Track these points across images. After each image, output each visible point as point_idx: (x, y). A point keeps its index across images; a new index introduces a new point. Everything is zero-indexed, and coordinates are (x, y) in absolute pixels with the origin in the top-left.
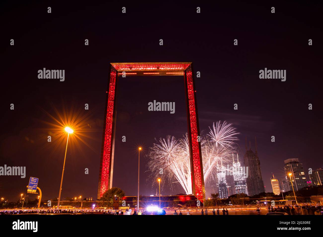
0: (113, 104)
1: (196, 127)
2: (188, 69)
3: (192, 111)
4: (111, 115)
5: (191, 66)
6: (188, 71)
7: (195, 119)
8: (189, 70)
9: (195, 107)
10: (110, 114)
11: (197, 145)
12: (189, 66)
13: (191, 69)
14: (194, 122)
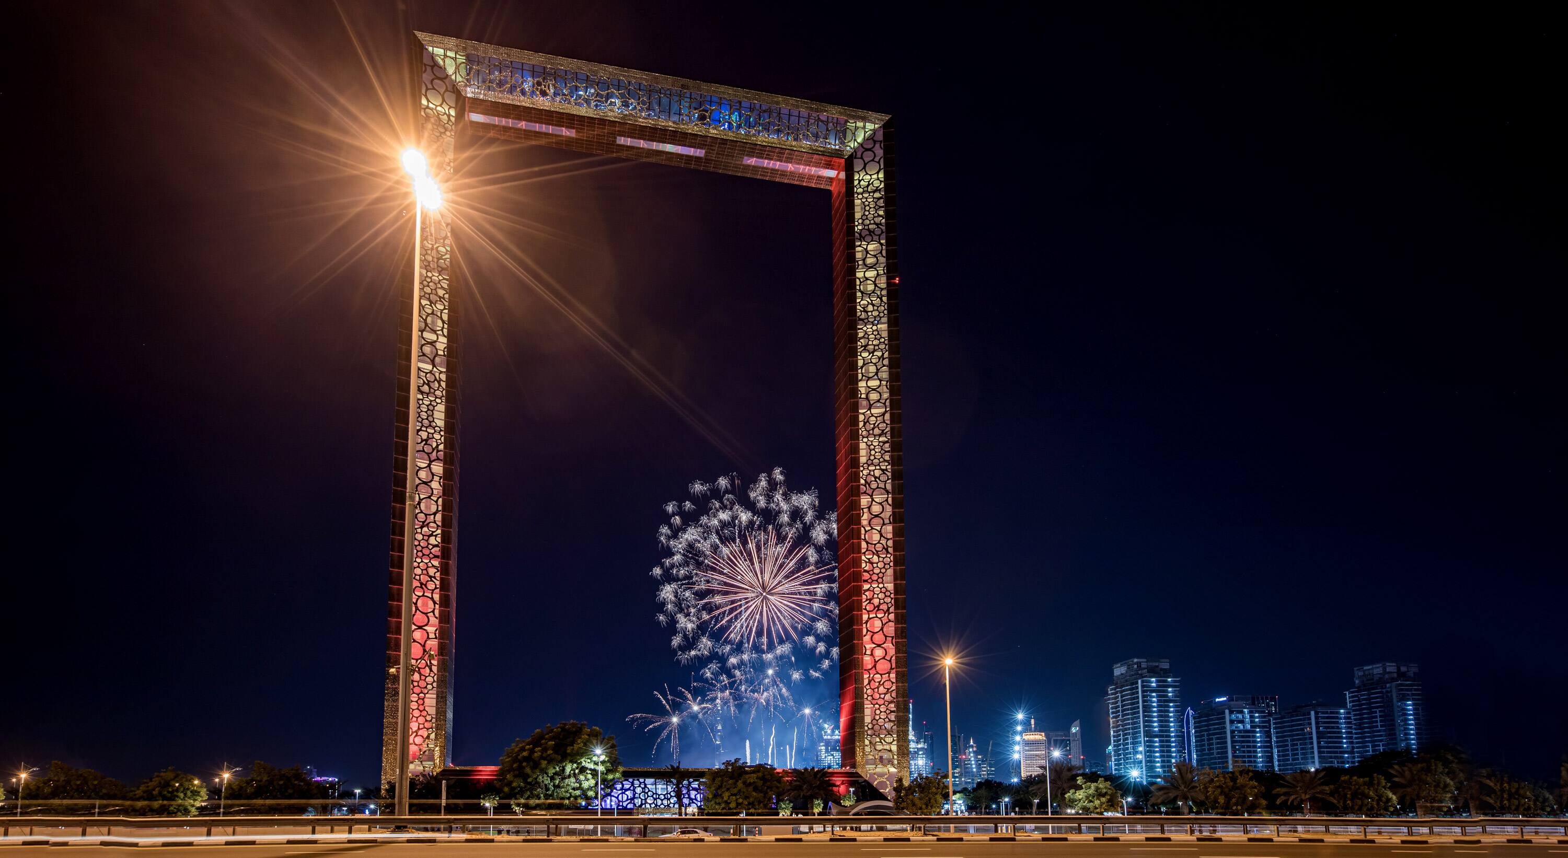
0: (442, 288)
1: (885, 461)
2: (867, 150)
3: (871, 383)
4: (437, 355)
5: (880, 136)
6: (865, 165)
7: (884, 422)
8: (868, 156)
9: (886, 362)
10: (429, 343)
11: (887, 550)
12: (872, 139)
13: (880, 152)
14: (880, 435)
